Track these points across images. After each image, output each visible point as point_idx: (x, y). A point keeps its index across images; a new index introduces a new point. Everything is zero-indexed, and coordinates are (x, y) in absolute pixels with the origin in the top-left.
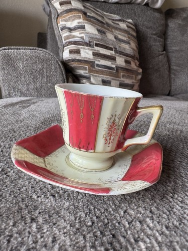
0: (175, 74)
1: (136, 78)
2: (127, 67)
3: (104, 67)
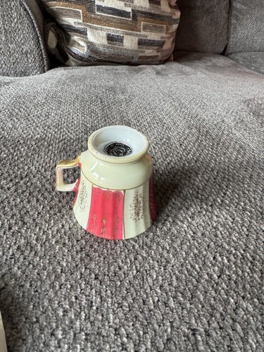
0: (237, 19)
1: (168, 29)
2: (153, 12)
3: (110, 11)
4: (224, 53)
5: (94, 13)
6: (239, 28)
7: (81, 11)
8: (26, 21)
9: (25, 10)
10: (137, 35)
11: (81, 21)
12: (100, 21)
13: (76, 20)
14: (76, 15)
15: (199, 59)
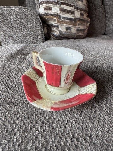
0: (109, 21)
1: (86, 25)
2: (81, 18)
3: (67, 19)
4: (104, 34)
5: (61, 19)
6: (110, 24)
7: (56, 19)
8: (38, 23)
9: (38, 19)
10: (76, 27)
11: (56, 23)
12: (63, 22)
13: (54, 22)
14: (55, 20)
15: (97, 36)
